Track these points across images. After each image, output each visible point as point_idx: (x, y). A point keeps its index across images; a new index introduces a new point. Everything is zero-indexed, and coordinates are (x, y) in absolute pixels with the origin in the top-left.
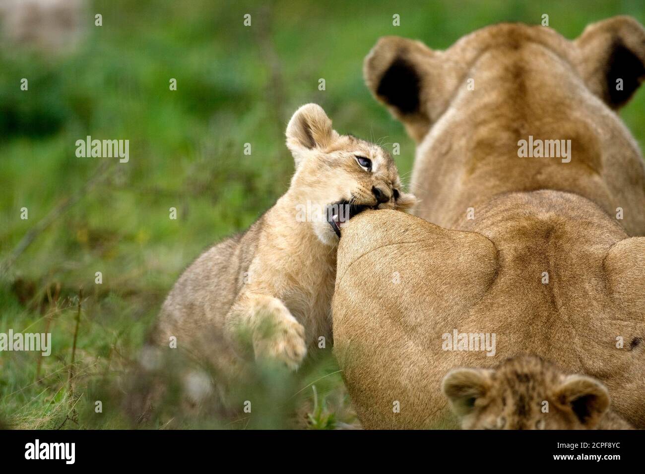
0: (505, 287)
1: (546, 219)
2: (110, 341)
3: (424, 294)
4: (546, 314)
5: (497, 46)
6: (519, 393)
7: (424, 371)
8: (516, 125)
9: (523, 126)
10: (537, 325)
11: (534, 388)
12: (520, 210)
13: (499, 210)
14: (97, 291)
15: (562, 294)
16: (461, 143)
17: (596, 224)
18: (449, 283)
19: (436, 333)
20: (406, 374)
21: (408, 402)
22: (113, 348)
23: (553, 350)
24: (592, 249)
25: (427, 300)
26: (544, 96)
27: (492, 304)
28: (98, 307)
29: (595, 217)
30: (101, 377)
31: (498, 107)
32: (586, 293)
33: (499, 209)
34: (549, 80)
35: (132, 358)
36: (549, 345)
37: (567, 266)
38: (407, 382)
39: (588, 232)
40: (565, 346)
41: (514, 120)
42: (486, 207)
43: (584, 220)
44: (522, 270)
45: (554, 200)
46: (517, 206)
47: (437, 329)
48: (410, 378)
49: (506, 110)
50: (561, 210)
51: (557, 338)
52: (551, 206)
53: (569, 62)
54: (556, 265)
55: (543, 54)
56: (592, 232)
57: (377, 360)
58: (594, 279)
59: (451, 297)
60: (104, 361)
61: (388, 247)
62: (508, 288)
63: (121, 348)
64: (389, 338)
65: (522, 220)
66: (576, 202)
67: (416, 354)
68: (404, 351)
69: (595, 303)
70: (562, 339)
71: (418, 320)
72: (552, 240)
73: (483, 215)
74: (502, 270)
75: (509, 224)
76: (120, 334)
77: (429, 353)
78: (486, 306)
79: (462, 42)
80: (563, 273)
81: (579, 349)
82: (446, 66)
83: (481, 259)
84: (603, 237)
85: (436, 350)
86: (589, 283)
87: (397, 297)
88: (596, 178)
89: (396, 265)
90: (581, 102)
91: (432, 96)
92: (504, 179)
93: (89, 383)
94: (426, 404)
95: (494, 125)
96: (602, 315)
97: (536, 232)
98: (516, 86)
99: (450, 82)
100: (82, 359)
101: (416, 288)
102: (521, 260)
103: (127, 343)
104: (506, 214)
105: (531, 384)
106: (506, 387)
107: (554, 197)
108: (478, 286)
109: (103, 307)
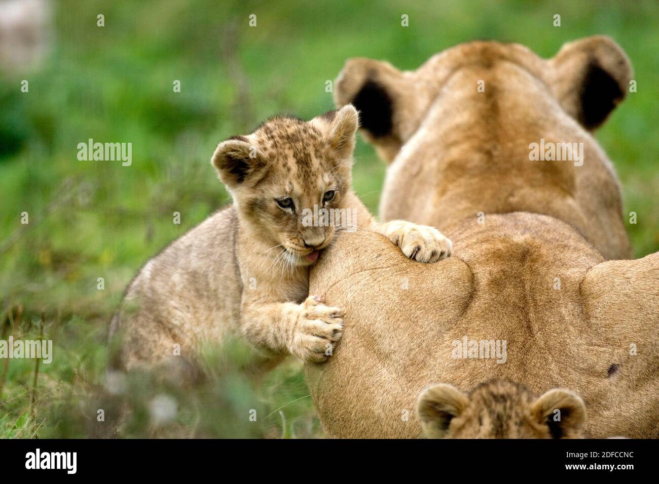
0: (480, 311)
1: (522, 241)
2: (73, 365)
3: (399, 320)
4: (522, 339)
5: (469, 65)
6: (496, 412)
7: (398, 400)
8: (488, 146)
9: (495, 147)
10: (513, 351)
11: (511, 408)
12: (494, 233)
13: (473, 232)
14: (60, 314)
15: (538, 319)
16: (432, 165)
17: (572, 248)
18: (424, 308)
19: (410, 360)
20: (379, 403)
21: (382, 431)
22: (77, 372)
23: (529, 376)
24: (569, 273)
25: (401, 326)
26: (518, 117)
27: (467, 329)
28: (61, 330)
29: (571, 240)
30: (64, 402)
31: (470, 127)
32: (562, 319)
33: (473, 230)
34: (522, 100)
35: (95, 382)
36: (525, 371)
37: (543, 291)
38: (381, 411)
39: (564, 255)
40: (542, 372)
41: (486, 141)
42: (459, 230)
43: (560, 243)
44: (497, 294)
45: (529, 222)
46: (492, 228)
47: (411, 356)
48: (383, 407)
49: (477, 131)
50: (537, 232)
51: (533, 364)
52: (526, 229)
53: (543, 82)
54: (532, 289)
55: (516, 74)
56: (568, 255)
57: (350, 390)
58: (570, 303)
59: (426, 323)
60: (67, 386)
61: (360, 273)
62: (483, 312)
63: (84, 373)
64: (362, 366)
65: (497, 242)
66: (552, 224)
67: (390, 382)
68: (377, 379)
69: (571, 329)
70: (538, 365)
71: (393, 347)
72: (528, 264)
73: (457, 237)
74: (476, 294)
75: (485, 246)
76: (84, 358)
77: (403, 380)
78: (461, 331)
79: (434, 61)
80: (538, 298)
81: (555, 376)
82: (418, 86)
83: (455, 282)
84: (580, 260)
85: (410, 377)
86: (566, 307)
87: (371, 324)
88: (570, 201)
89: (368, 292)
90: (555, 123)
91: (404, 116)
92: (476, 202)
93: (52, 408)
94: (400, 433)
95: (465, 146)
96: (578, 341)
97: (511, 255)
98: (488, 106)
99: (421, 102)
100: (44, 384)
101: (390, 313)
102: (496, 283)
103: (90, 367)
104: (480, 236)
105: (508, 404)
106: (483, 406)
107: (529, 219)
108: (453, 311)
109: (67, 330)
